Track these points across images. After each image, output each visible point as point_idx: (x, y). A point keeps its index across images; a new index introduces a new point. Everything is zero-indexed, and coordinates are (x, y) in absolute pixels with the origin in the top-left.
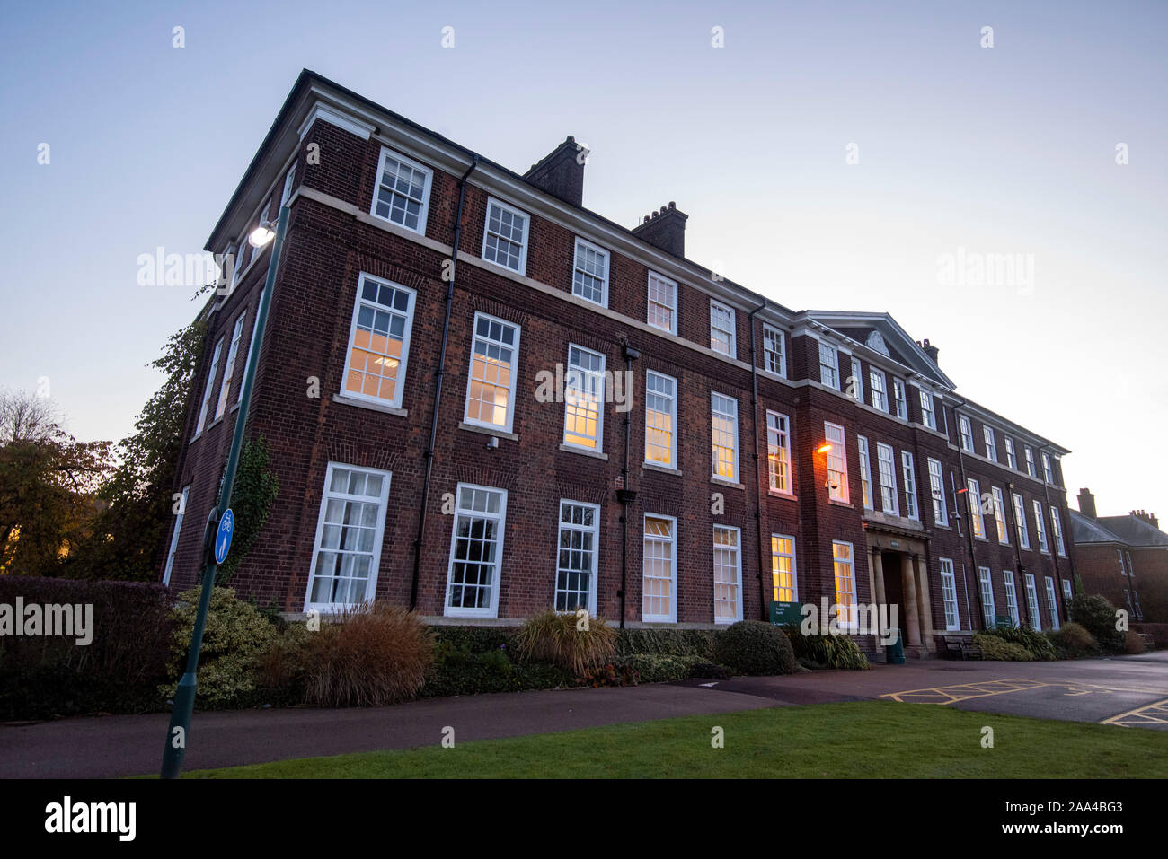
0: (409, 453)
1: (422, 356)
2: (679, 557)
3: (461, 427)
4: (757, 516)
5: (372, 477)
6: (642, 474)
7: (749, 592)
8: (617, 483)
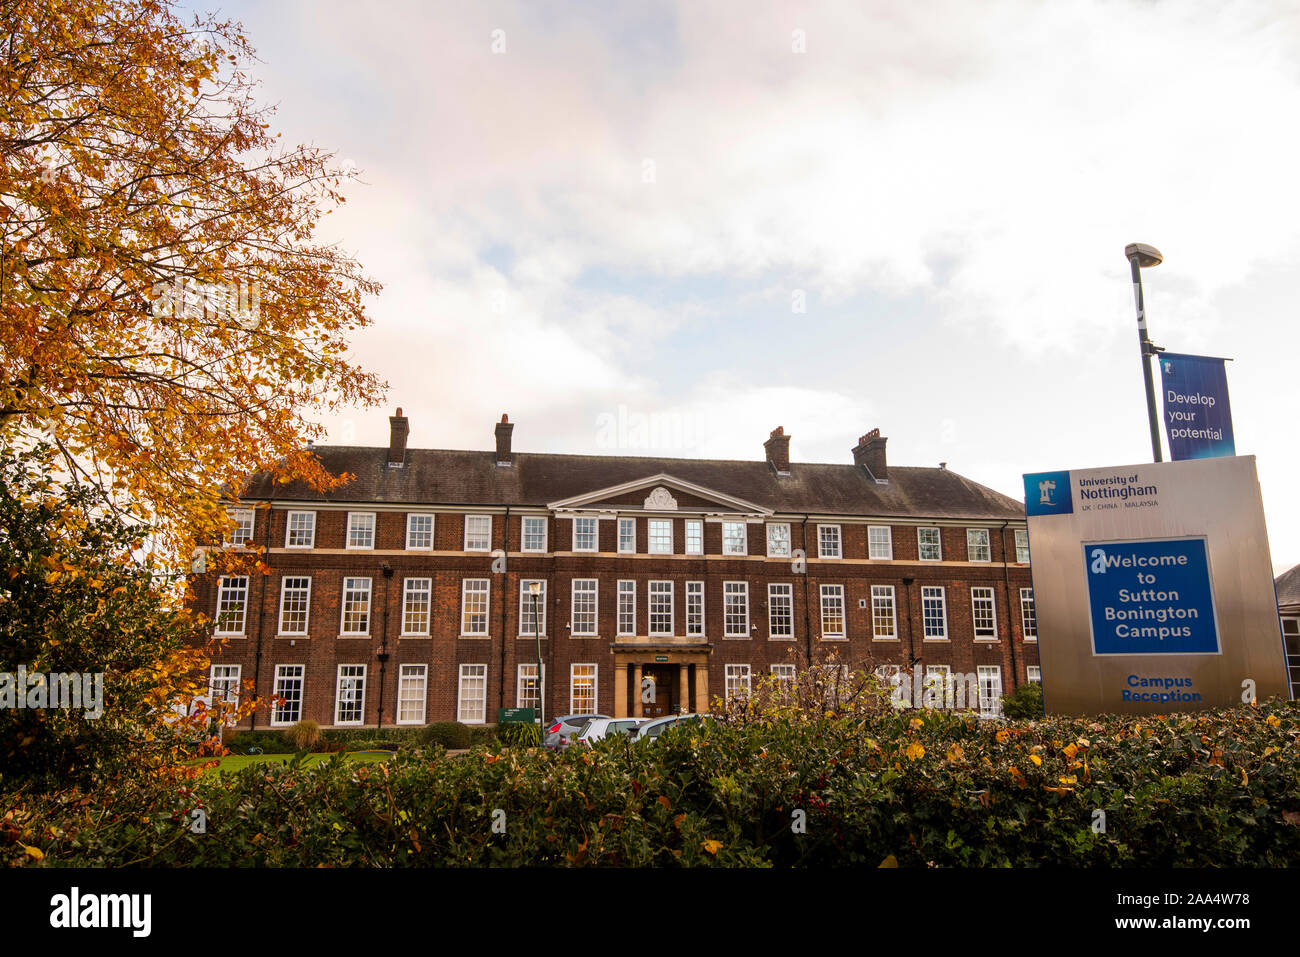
0: (249, 655)
1: (253, 608)
2: (428, 687)
3: (276, 637)
4: (503, 655)
5: (233, 668)
6: (398, 642)
7: (491, 703)
8: (379, 651)
